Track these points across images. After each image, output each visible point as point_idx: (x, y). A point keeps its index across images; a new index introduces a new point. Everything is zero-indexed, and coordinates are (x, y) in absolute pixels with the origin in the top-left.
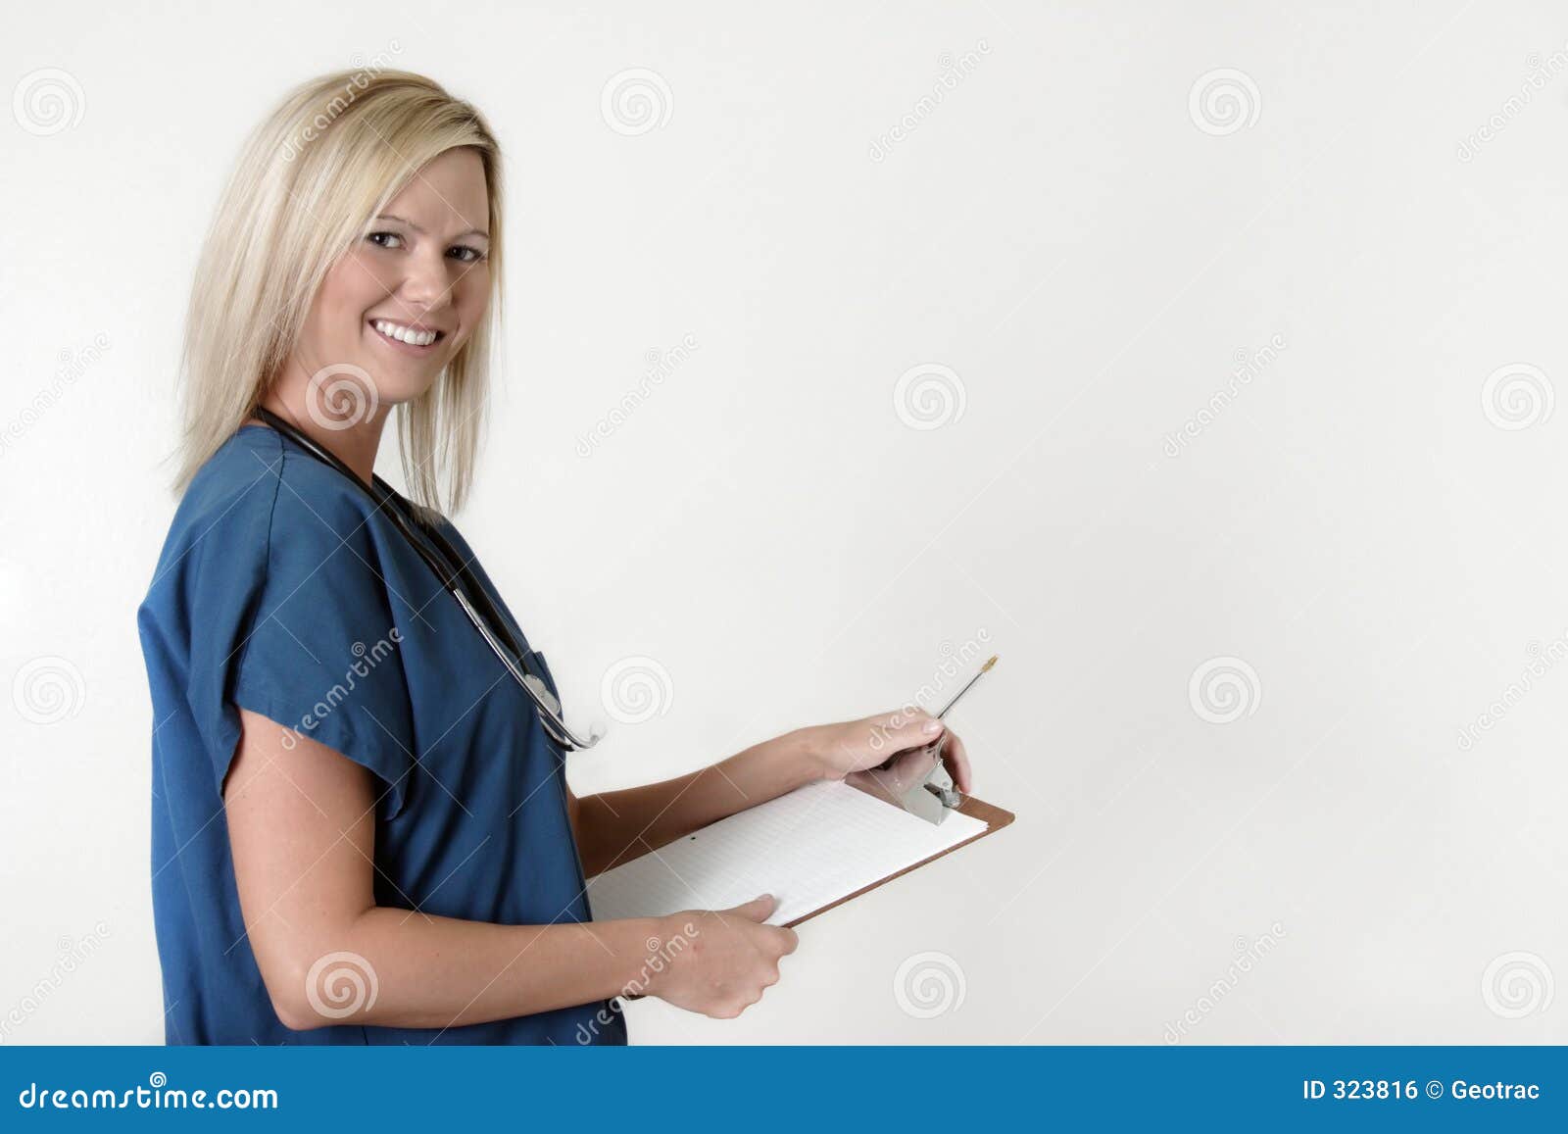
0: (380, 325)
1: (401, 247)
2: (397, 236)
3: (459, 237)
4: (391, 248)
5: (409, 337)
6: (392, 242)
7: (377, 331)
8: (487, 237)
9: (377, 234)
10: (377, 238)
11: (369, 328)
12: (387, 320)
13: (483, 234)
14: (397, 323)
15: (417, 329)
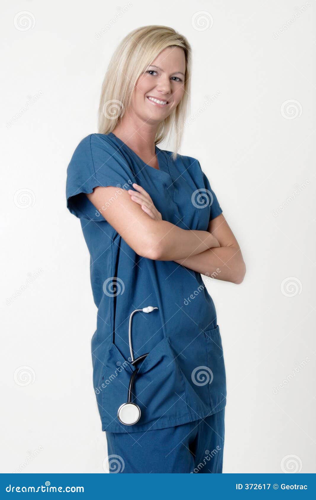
0: (150, 98)
1: (157, 76)
2: (156, 72)
3: (174, 74)
4: (154, 75)
5: (158, 102)
6: (155, 74)
7: (149, 100)
8: (183, 75)
9: (151, 71)
10: (151, 72)
11: (147, 99)
12: (152, 97)
13: (182, 74)
14: (155, 98)
15: (160, 100)
